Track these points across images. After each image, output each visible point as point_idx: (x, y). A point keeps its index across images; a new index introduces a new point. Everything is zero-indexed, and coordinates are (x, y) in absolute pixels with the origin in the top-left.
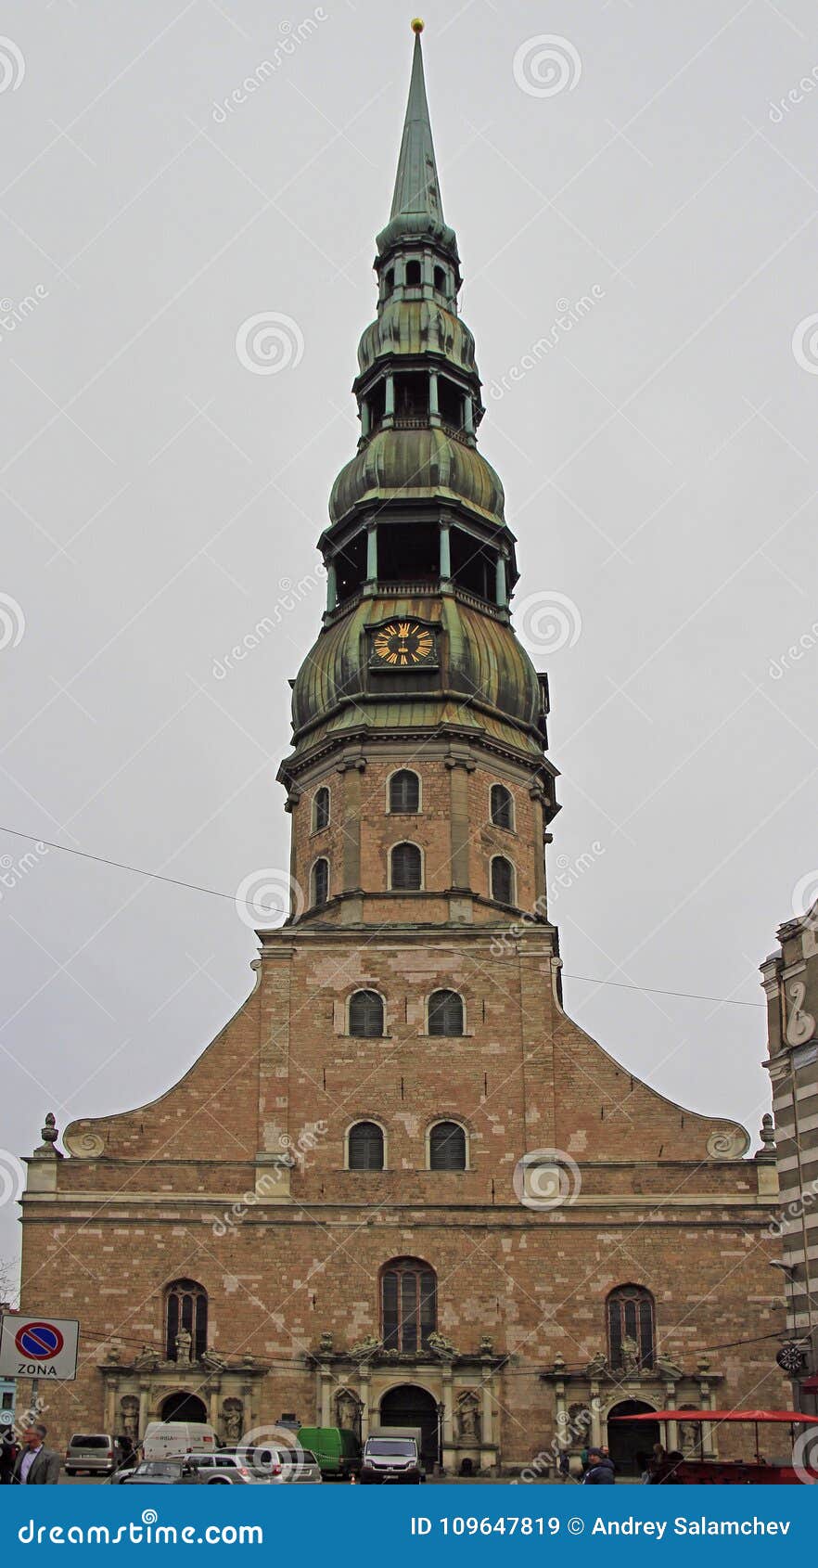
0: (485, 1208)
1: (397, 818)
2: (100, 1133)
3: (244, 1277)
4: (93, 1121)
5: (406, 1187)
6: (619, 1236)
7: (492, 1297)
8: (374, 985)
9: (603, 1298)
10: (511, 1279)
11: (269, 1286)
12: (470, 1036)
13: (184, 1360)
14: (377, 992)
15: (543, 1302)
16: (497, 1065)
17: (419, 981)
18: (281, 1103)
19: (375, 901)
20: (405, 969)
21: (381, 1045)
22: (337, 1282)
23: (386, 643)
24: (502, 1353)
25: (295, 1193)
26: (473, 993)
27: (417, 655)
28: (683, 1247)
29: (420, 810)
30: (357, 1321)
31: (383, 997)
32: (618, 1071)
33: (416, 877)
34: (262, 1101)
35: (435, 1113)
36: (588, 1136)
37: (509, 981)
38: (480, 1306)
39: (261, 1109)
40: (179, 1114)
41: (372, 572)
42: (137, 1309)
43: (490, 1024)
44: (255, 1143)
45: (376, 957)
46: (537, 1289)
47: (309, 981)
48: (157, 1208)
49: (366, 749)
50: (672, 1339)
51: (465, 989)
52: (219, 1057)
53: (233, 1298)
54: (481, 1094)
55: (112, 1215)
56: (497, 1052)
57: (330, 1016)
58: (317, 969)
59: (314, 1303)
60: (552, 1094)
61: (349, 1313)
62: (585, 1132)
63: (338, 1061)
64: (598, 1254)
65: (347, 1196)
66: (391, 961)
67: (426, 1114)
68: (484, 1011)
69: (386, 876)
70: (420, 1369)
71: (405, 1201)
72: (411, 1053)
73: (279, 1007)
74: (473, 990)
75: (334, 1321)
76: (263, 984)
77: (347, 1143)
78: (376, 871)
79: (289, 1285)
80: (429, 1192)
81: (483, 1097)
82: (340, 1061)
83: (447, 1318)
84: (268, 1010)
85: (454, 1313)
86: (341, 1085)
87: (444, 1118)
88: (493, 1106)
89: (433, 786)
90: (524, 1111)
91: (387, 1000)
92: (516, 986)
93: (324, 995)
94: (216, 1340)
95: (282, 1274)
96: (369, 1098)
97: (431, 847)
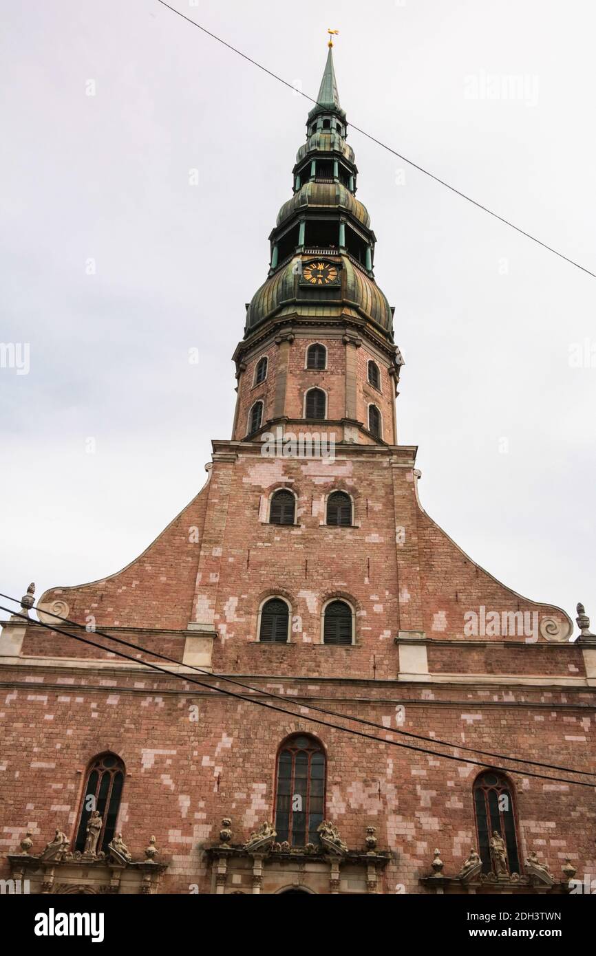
0: (367, 684)
1: (312, 373)
2: (67, 600)
3: (161, 752)
4: (66, 590)
5: (305, 661)
6: (479, 717)
7: (374, 780)
8: (290, 485)
9: (470, 786)
10: (390, 761)
11: (181, 763)
12: (358, 527)
13: (92, 851)
14: (291, 491)
15: (418, 787)
16: (377, 551)
17: (322, 483)
18: (214, 578)
19: (294, 426)
20: (313, 474)
21: (292, 532)
22: (241, 760)
23: (310, 272)
24: (383, 849)
25: (215, 664)
26: (360, 494)
27: (328, 279)
28: (533, 730)
29: (326, 368)
30: (254, 807)
31: (295, 495)
32: (466, 561)
33: (322, 410)
34: (199, 576)
35: (330, 592)
36: (447, 616)
37: (385, 486)
38: (364, 791)
39: (197, 583)
40: (133, 586)
41: (302, 241)
42: (60, 786)
43: (372, 519)
44: (188, 614)
45: (293, 464)
46: (414, 772)
47: (245, 480)
48: (99, 675)
49: (294, 331)
50: (537, 836)
51: (354, 491)
52: (172, 537)
53: (148, 775)
54: (365, 576)
55: (60, 681)
56: (377, 541)
57: (257, 508)
58: (251, 471)
59: (218, 783)
60: (418, 578)
61: (248, 796)
62: (444, 613)
63: (260, 544)
64: (463, 735)
65: (256, 667)
66: (303, 468)
67: (323, 592)
68: (367, 508)
69: (302, 409)
70: (309, 868)
71: (303, 673)
72: (314, 539)
73: (222, 499)
74: (360, 491)
75: (234, 805)
76: (211, 482)
77: (260, 616)
78: (296, 406)
79: (198, 762)
80: (324, 665)
81: (366, 580)
82: (261, 544)
83: (336, 806)
84: (213, 501)
85: (341, 799)
86: (261, 564)
87: (336, 597)
88: (375, 586)
89: (335, 354)
90: (396, 592)
91: (298, 497)
92: (390, 489)
93: (254, 491)
94: (126, 826)
95: (194, 749)
96: (280, 577)
97: (332, 392)
